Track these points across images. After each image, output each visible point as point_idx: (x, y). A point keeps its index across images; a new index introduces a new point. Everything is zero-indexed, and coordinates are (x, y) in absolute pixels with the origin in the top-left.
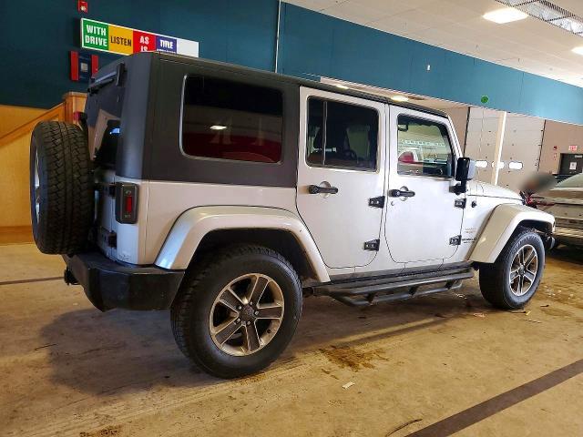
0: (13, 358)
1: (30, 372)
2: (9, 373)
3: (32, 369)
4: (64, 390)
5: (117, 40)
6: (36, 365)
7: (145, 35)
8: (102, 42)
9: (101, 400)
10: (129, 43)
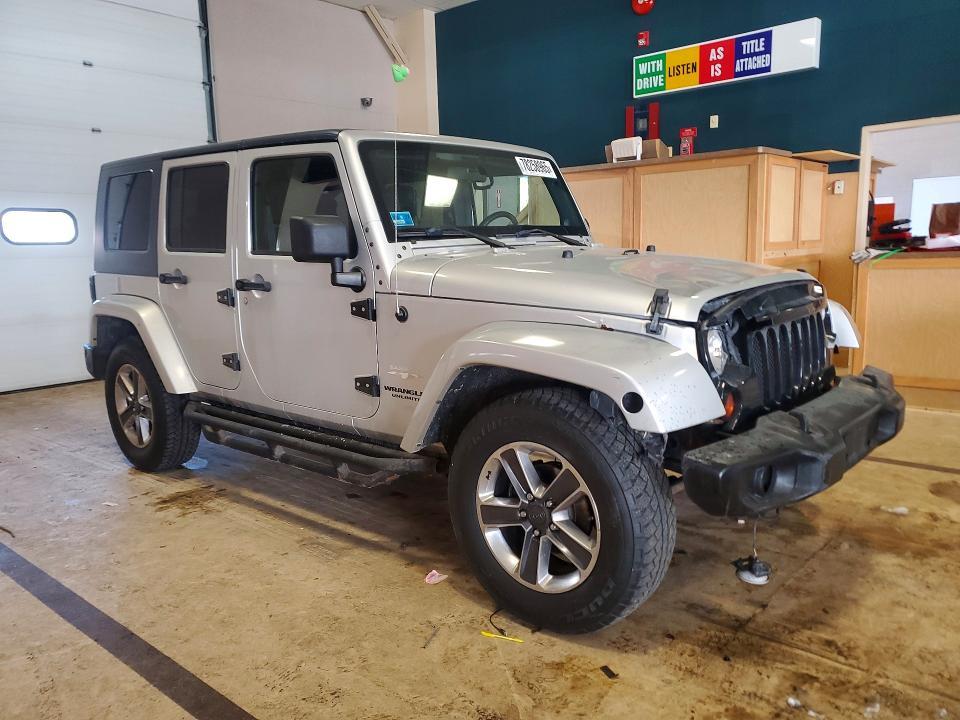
5: (677, 71)
7: (716, 46)
8: (657, 81)
10: (694, 67)
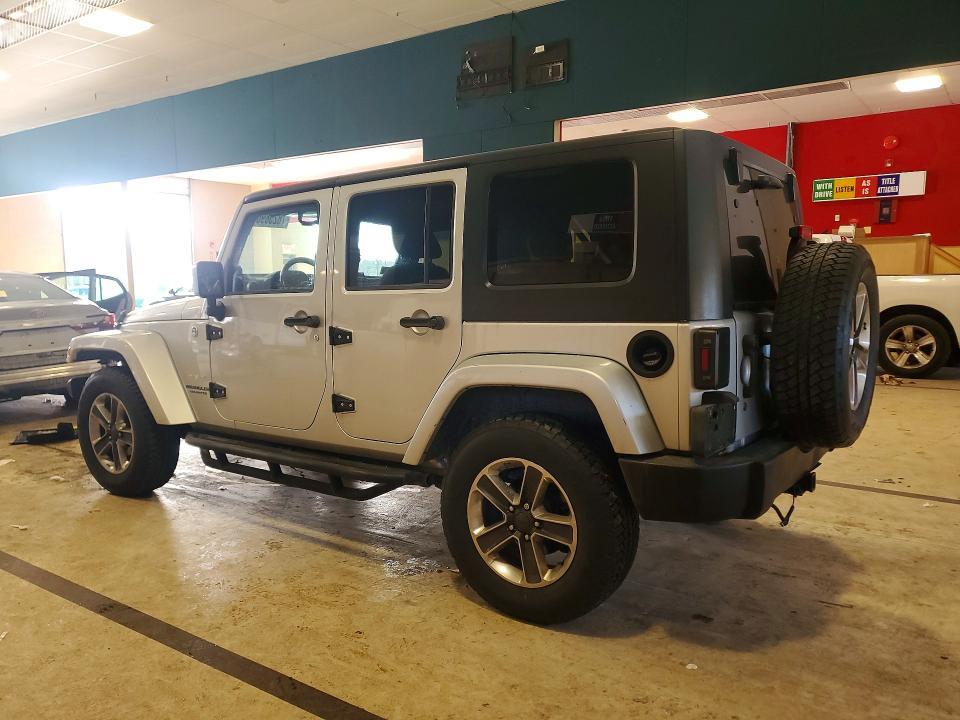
0: (890, 609)
1: (878, 585)
2: (905, 595)
3: (875, 587)
4: (855, 557)
6: (866, 589)
9: (829, 540)
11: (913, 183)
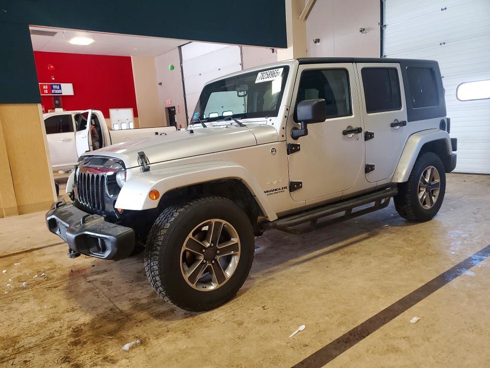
11: (67, 89)
